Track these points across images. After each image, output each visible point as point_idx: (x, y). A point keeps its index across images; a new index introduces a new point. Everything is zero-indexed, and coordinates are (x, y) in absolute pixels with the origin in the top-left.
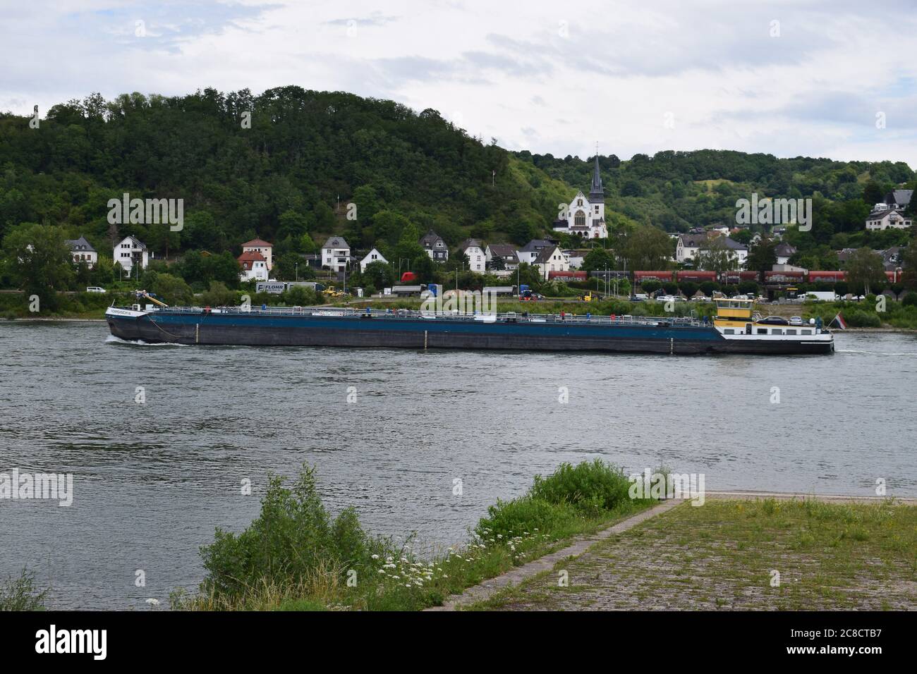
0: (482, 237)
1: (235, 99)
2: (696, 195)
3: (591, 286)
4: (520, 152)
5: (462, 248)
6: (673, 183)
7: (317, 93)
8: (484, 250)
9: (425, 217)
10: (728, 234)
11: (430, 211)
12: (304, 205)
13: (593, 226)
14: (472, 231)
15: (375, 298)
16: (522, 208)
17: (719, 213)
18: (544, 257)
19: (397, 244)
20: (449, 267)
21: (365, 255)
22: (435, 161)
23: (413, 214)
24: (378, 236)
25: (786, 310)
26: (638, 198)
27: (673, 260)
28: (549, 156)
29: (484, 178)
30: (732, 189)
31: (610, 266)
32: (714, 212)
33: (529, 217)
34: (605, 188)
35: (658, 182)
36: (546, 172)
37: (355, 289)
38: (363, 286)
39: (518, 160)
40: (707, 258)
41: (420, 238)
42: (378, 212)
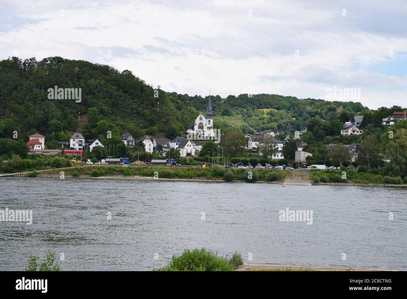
0: (152, 135)
1: (28, 62)
2: (258, 116)
3: (206, 160)
4: (172, 92)
5: (141, 140)
6: (247, 110)
7: (70, 61)
8: (152, 141)
9: (123, 124)
10: (274, 136)
11: (126, 121)
12: (61, 116)
13: (207, 130)
14: (147, 132)
15: (97, 164)
16: (172, 120)
17: (270, 125)
18: (182, 145)
20: (135, 149)
21: (92, 142)
22: (129, 96)
23: (117, 122)
24: (99, 133)
25: (302, 174)
26: (230, 117)
27: (246, 148)
28: (186, 95)
29: (153, 105)
30: (276, 113)
31: (216, 150)
32: (267, 124)
33: (175, 125)
34: (213, 112)
35: (240, 109)
36: (185, 103)
37: (86, 160)
38: (91, 158)
39: (171, 97)
40: (263, 147)
41: (120, 135)
42: (100, 121)
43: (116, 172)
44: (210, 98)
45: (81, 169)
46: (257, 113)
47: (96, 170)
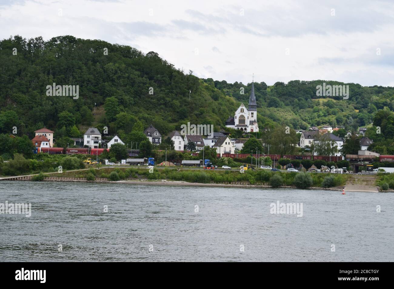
1: (33, 42)
2: (313, 107)
3: (247, 161)
4: (206, 79)
5: (170, 136)
6: (299, 100)
7: (84, 40)
8: (183, 138)
9: (148, 117)
10: (332, 131)
11: (151, 114)
12: (74, 108)
13: (250, 124)
15: (116, 166)
16: (207, 113)
17: (326, 119)
18: (219, 143)
19: (130, 133)
20: (162, 147)
21: (110, 139)
22: (154, 83)
23: (141, 115)
24: (119, 128)
25: (366, 178)
26: (278, 109)
27: (298, 146)
28: (224, 82)
29: (184, 94)
30: (334, 104)
31: (260, 149)
32: (323, 118)
33: (211, 118)
34: (258, 102)
35: (290, 99)
36: (222, 91)
37: (103, 160)
38: (109, 158)
39: (205, 84)
40: (319, 146)
41: (144, 130)
42: (119, 113)
43: (139, 174)
44: (253, 85)
45: (97, 171)
46: (311, 104)
47: (115, 172)
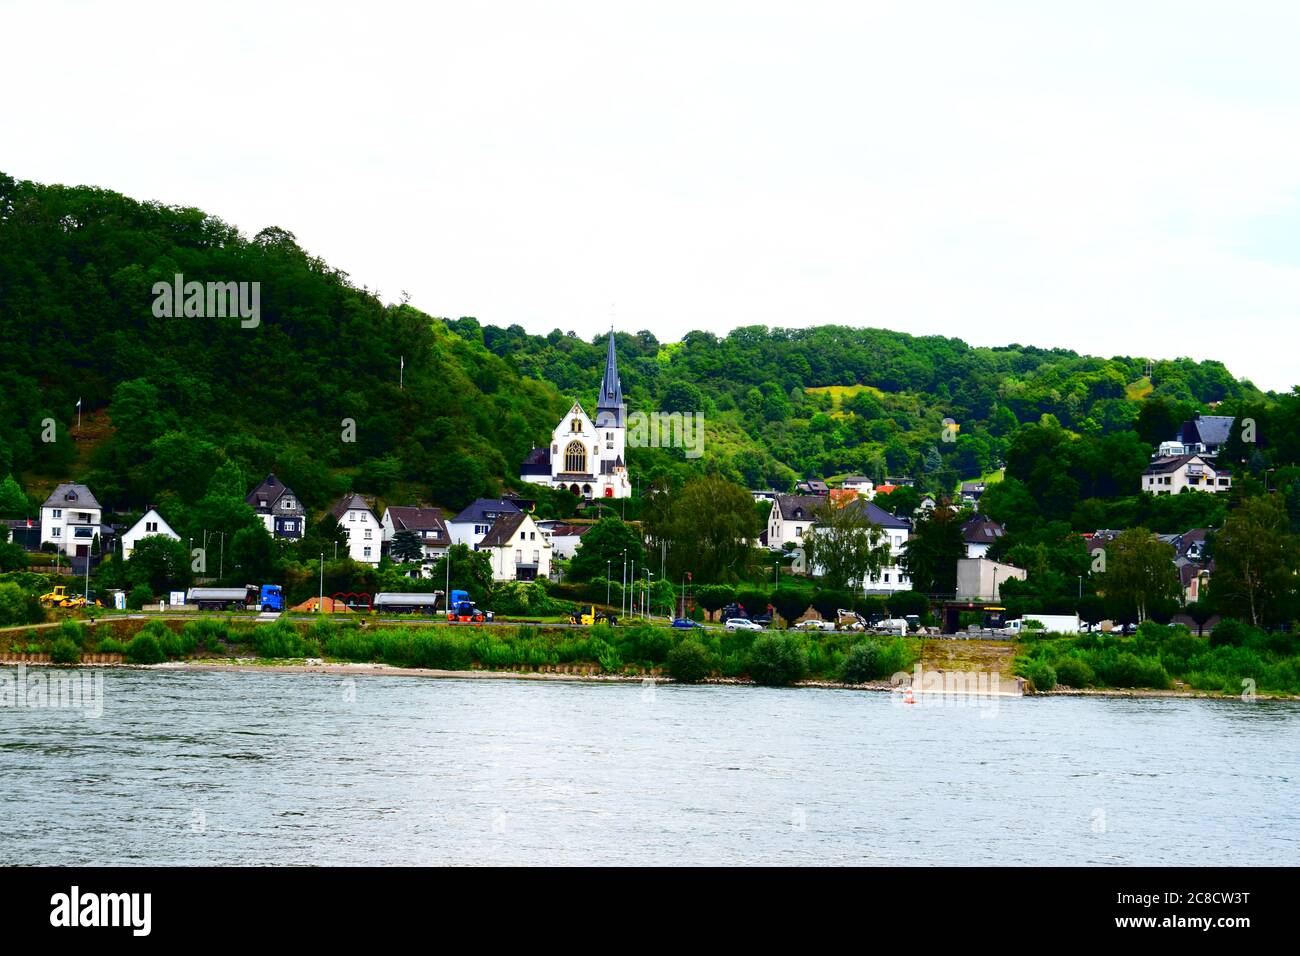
0: (377, 494)
2: (809, 415)
3: (594, 596)
4: (457, 319)
5: (333, 512)
6: (764, 391)
7: (41, 187)
8: (378, 517)
9: (259, 448)
10: (871, 495)
11: (271, 436)
12: (7, 417)
13: (602, 473)
14: (356, 478)
15: (151, 613)
16: (458, 433)
17: (854, 453)
18: (499, 535)
19: (199, 502)
20: (307, 551)
21: (132, 522)
22: (282, 334)
23: (236, 440)
24: (161, 485)
25: (984, 651)
28: (517, 331)
29: (382, 371)
30: (881, 405)
31: (634, 554)
32: (844, 450)
33: (472, 453)
34: (626, 397)
35: (734, 388)
36: (510, 362)
37: (109, 593)
38: (126, 587)
39: (453, 337)
40: (828, 543)
41: (248, 491)
42: (162, 434)
43: (230, 641)
44: (613, 338)
45: (88, 630)
46: (804, 404)
47: (150, 635)
